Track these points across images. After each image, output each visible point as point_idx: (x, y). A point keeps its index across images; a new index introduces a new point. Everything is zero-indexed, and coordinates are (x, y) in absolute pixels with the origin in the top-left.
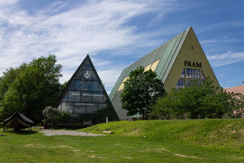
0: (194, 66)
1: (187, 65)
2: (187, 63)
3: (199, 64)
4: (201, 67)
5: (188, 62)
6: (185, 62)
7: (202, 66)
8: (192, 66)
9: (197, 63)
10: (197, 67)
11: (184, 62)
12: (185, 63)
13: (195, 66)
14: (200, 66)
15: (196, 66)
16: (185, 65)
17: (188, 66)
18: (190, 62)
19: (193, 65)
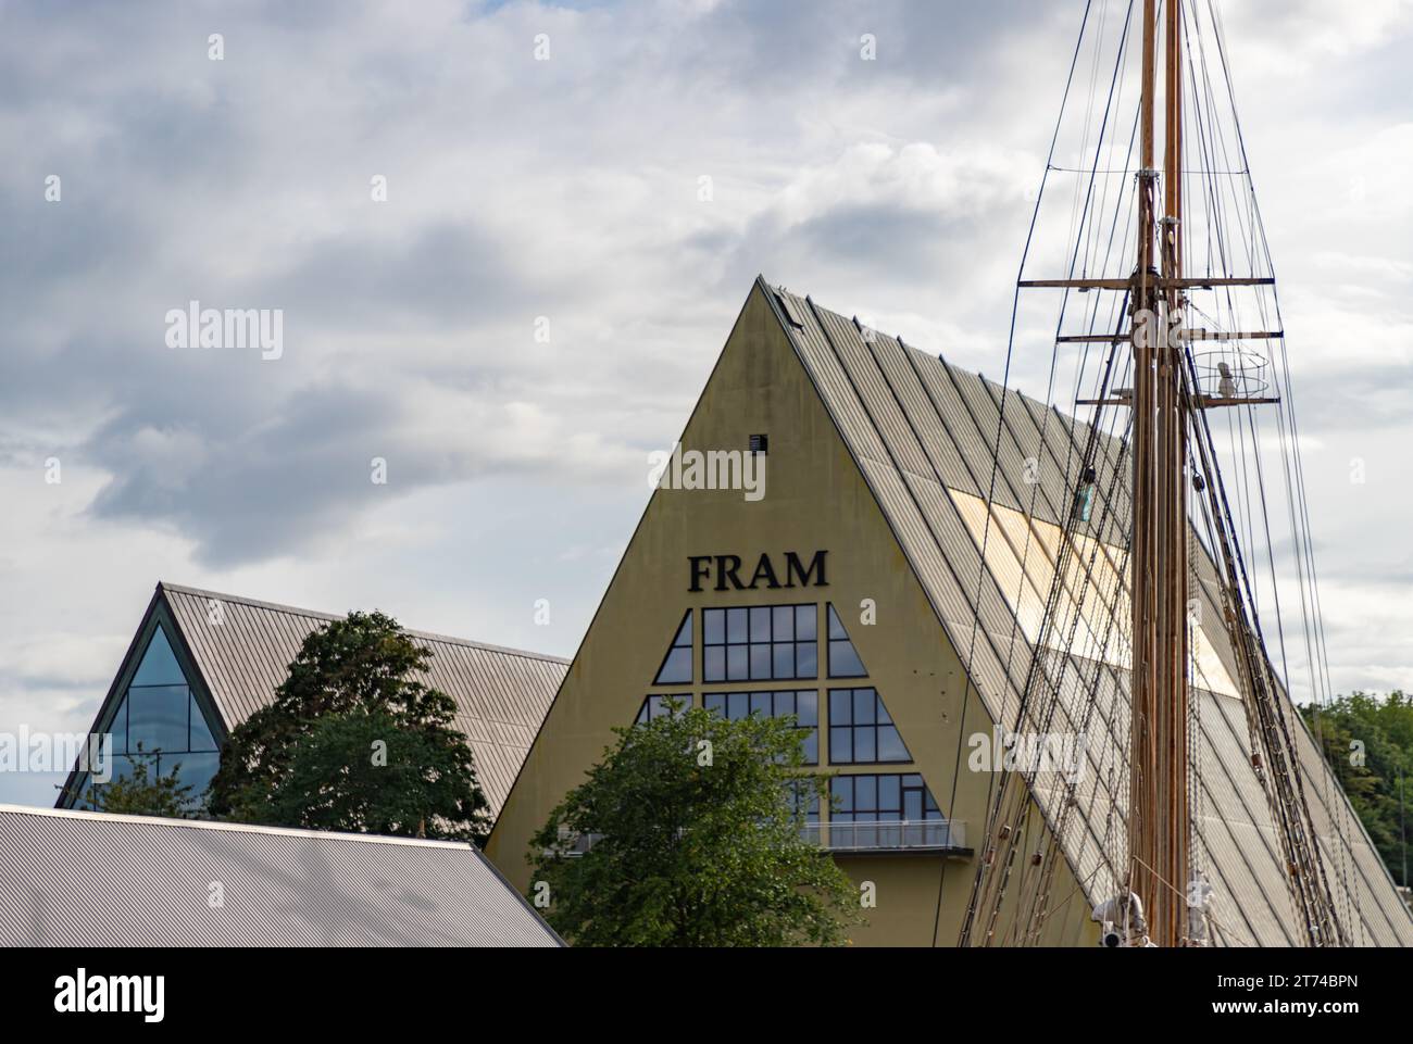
0: (763, 583)
1: (708, 584)
2: (707, 573)
3: (806, 561)
4: (821, 582)
5: (721, 560)
6: (695, 561)
7: (830, 576)
8: (753, 586)
9: (792, 558)
10: (790, 585)
11: (689, 564)
12: (696, 575)
13: (774, 584)
14: (814, 578)
15: (782, 578)
16: (695, 588)
17: (721, 587)
18: (737, 562)
19: (757, 576)
